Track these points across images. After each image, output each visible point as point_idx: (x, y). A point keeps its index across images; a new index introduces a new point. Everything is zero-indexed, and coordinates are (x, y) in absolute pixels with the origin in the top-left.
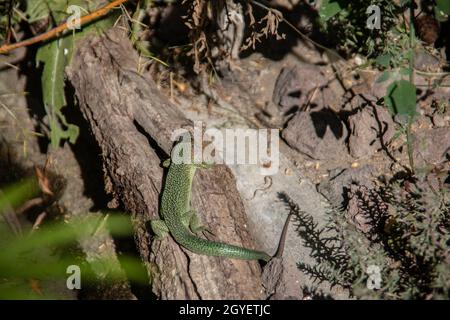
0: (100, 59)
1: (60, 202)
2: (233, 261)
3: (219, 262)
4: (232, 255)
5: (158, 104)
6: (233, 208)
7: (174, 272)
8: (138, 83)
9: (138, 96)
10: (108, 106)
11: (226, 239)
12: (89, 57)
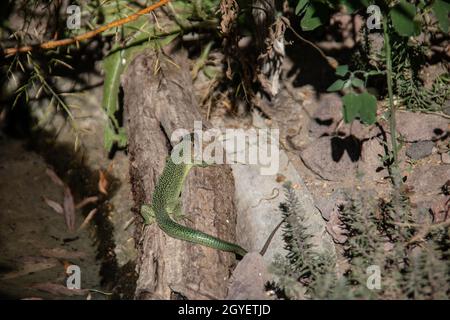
0: (149, 69)
1: (111, 201)
2: (203, 248)
3: (189, 248)
4: (202, 243)
5: (182, 110)
6: (219, 204)
7: (151, 253)
8: (172, 91)
9: (167, 101)
10: (141, 108)
11: (202, 228)
12: (140, 66)
